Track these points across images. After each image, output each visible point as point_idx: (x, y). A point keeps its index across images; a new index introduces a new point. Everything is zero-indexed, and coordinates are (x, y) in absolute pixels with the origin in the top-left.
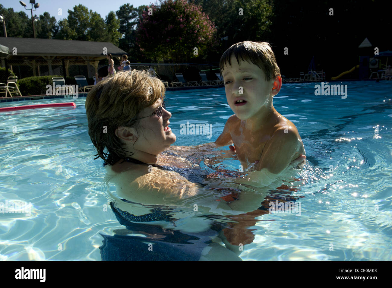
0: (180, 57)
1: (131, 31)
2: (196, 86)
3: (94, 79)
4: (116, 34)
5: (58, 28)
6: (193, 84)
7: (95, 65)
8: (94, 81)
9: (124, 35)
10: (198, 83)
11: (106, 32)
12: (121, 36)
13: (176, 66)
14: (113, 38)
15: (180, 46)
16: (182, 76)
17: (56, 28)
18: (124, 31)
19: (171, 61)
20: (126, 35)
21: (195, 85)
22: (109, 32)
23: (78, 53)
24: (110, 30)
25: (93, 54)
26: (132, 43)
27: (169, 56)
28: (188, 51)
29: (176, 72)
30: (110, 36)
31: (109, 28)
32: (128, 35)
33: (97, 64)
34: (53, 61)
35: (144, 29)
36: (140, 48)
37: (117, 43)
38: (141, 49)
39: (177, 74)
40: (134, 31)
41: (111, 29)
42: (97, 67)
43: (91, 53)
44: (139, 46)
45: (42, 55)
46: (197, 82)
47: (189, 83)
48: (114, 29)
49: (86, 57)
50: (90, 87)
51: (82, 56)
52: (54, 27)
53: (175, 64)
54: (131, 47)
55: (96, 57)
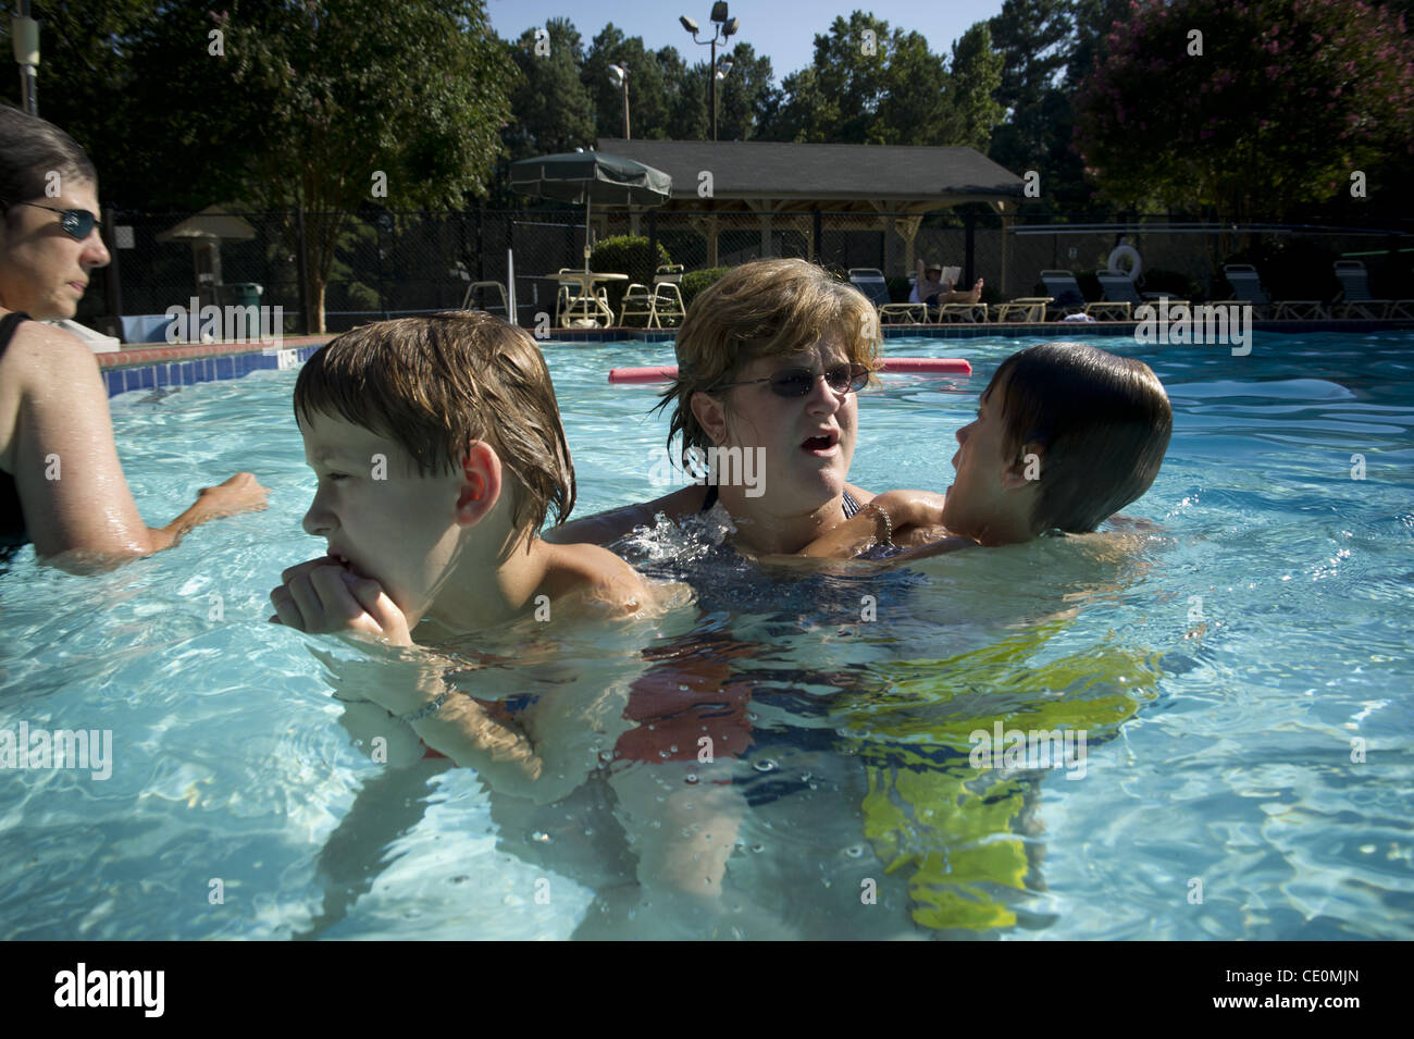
0: (1251, 200)
1: (1040, 93)
2: (1315, 320)
3: (912, 281)
4: (984, 107)
5: (780, 97)
6: (1301, 310)
7: (906, 231)
8: (910, 288)
9: (1010, 111)
10: (1324, 306)
11: (948, 104)
12: (1001, 115)
13: (1230, 235)
14: (970, 125)
15: (1254, 155)
16: (1254, 276)
17: (772, 99)
18: (1013, 96)
19: (1210, 214)
20: (1017, 110)
21: (1311, 316)
22: (956, 102)
23: (861, 190)
24: (961, 96)
25: (911, 190)
26: (1038, 140)
27: (1200, 195)
28: (1291, 171)
29: (1227, 262)
30: (961, 118)
31: (958, 88)
32: (1026, 109)
33: (913, 227)
34: (777, 218)
35: (1110, 91)
36: (1083, 166)
37: (981, 141)
38: (1088, 170)
39: (1230, 269)
40: (1054, 95)
41: (967, 92)
42: (912, 239)
43: (904, 190)
44: (1083, 157)
45: (746, 198)
46: (1319, 302)
47: (1281, 305)
48: (978, 89)
49: (884, 202)
50: (895, 309)
51: (872, 200)
52: (764, 94)
53: (1226, 227)
54: (1035, 158)
55: (914, 204)
